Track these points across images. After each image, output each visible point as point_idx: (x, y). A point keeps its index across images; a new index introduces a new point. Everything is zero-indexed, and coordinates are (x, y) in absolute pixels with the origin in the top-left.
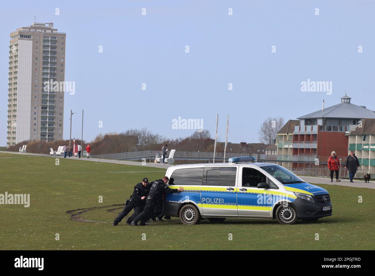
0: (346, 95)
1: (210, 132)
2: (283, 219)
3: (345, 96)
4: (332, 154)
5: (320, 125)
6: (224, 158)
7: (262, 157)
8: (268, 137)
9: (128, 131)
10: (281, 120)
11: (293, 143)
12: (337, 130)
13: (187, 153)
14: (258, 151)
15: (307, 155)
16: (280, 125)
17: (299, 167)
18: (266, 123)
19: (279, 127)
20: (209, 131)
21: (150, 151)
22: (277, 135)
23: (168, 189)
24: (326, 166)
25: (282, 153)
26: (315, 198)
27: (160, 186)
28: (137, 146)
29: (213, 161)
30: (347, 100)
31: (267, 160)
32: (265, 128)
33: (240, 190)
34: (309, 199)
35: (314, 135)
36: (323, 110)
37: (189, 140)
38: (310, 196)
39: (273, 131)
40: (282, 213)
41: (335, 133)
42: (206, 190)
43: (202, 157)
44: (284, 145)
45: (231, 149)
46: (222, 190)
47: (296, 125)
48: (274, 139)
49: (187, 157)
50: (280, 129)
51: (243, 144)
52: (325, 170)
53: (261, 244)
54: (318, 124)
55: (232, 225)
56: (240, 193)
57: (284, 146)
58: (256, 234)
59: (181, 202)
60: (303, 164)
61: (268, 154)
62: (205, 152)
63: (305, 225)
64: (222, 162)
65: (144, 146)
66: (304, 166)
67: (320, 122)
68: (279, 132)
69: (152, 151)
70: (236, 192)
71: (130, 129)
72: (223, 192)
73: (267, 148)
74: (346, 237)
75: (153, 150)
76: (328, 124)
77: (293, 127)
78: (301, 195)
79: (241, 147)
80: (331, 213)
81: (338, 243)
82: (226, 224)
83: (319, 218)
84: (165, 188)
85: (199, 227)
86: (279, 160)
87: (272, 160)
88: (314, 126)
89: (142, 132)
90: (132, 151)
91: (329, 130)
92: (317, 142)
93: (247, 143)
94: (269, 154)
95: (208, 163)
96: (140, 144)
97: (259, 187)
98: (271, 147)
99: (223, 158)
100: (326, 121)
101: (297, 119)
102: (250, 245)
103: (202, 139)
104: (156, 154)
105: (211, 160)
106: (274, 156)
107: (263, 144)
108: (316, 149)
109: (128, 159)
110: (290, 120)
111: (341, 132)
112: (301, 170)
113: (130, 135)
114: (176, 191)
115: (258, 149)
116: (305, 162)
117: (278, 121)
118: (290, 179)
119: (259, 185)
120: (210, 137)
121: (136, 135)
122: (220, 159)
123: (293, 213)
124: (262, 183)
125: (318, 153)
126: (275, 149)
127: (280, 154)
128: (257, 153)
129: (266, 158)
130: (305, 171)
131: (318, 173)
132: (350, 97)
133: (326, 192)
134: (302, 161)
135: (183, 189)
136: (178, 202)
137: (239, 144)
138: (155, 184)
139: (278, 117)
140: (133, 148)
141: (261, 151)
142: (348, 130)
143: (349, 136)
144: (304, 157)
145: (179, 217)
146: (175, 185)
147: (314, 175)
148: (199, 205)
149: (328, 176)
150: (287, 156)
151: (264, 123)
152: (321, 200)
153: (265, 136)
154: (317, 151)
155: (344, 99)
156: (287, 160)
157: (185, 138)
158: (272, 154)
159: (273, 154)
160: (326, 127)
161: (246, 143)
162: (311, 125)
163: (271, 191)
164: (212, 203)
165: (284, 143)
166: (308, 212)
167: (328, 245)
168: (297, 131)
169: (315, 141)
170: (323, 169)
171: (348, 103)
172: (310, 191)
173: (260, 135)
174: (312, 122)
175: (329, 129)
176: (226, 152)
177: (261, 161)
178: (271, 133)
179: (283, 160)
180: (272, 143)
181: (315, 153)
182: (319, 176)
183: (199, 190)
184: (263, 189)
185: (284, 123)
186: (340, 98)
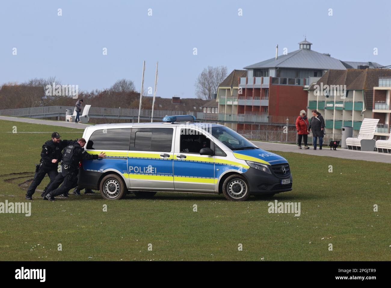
0: (306, 39)
1: (134, 83)
2: (231, 193)
3: (304, 41)
4: (301, 114)
5: (272, 77)
6: (152, 117)
7: (200, 116)
8: (207, 91)
9: (31, 81)
10: (224, 71)
11: (239, 99)
12: (294, 84)
13: (105, 110)
14: (195, 108)
15: (255, 115)
16: (222, 76)
17: (245, 129)
18: (205, 74)
19: (222, 78)
20: (132, 82)
21: (59, 107)
22: (218, 88)
23: (86, 155)
24: (279, 128)
25: (224, 111)
26: (272, 168)
27: (76, 151)
28: (42, 100)
29: (138, 120)
30: (307, 46)
31: (205, 120)
32: (203, 79)
33: (177, 157)
34: (264, 170)
35: (265, 90)
36: (276, 58)
37: (107, 94)
38: (266, 166)
39: (214, 84)
40: (230, 186)
41: (292, 87)
42: (134, 156)
43: (123, 115)
44: (227, 101)
45: (161, 106)
46: (154, 157)
47: (243, 76)
48: (214, 93)
49: (105, 114)
50: (223, 81)
51: (176, 99)
52: (278, 133)
53: (197, 225)
54: (270, 76)
55: (160, 201)
56: (177, 161)
57: (227, 103)
58: (191, 213)
59: (103, 171)
60: (251, 125)
61: (206, 112)
62: (128, 108)
63: (253, 202)
64: (149, 121)
65: (51, 100)
66: (252, 128)
67: (273, 73)
68: (221, 85)
69: (61, 106)
70: (172, 160)
71: (34, 79)
72: (156, 159)
73: (205, 105)
74: (304, 218)
75: (63, 105)
76: (283, 75)
77: (239, 79)
78: (254, 164)
79: (173, 102)
80: (291, 187)
81: (293, 225)
82: (153, 200)
83: (275, 193)
84: (83, 153)
85: (119, 203)
86: (221, 120)
87: (212, 119)
88: (264, 78)
89: (48, 82)
90: (36, 106)
91: (283, 84)
92: (269, 97)
93: (181, 98)
94: (208, 112)
95: (132, 122)
96: (46, 98)
97: (201, 154)
98: (211, 103)
99: (150, 116)
100: (280, 72)
101: (244, 68)
102: (183, 226)
103: (124, 91)
104: (67, 111)
105: (136, 118)
106: (214, 115)
107: (201, 100)
108: (267, 107)
109: (31, 117)
110: (235, 70)
111: (299, 85)
112: (248, 134)
113: (34, 86)
114: (96, 157)
115: (194, 106)
116: (254, 122)
117: (220, 71)
118: (239, 144)
119: (202, 151)
120: (134, 90)
121: (41, 86)
122: (146, 117)
123: (244, 188)
124: (206, 149)
125: (269, 112)
126: (215, 107)
127: (222, 113)
128: (192, 110)
129: (204, 117)
130: (253, 134)
131: (270, 137)
132: (310, 42)
133: (285, 161)
134: (250, 121)
135: (104, 155)
136: (99, 171)
137: (171, 99)
138: (70, 149)
139: (220, 67)
140: (37, 102)
141: (198, 108)
142: (307, 84)
143: (309, 92)
144: (252, 116)
145: (99, 190)
146: (94, 149)
147: (265, 140)
148: (125, 176)
149: (282, 141)
150: (230, 116)
151: (203, 73)
152: (279, 171)
153: (203, 89)
154: (268, 109)
155: (303, 44)
156: (231, 120)
157: (103, 90)
158: (211, 112)
159: (213, 112)
160: (279, 79)
161: (179, 98)
162: (261, 77)
163: (217, 159)
164: (141, 173)
165: (227, 98)
166: (263, 186)
167: (281, 228)
168: (243, 84)
169: (266, 96)
170: (275, 131)
171: (308, 49)
172: (266, 159)
173: (196, 88)
174: (263, 72)
175: (284, 81)
176: (155, 109)
177: (199, 121)
178: (211, 85)
179: (225, 120)
180: (211, 98)
181: (266, 111)
182: (271, 140)
183: (126, 156)
184: (206, 156)
185: (227, 73)
186: (298, 44)
